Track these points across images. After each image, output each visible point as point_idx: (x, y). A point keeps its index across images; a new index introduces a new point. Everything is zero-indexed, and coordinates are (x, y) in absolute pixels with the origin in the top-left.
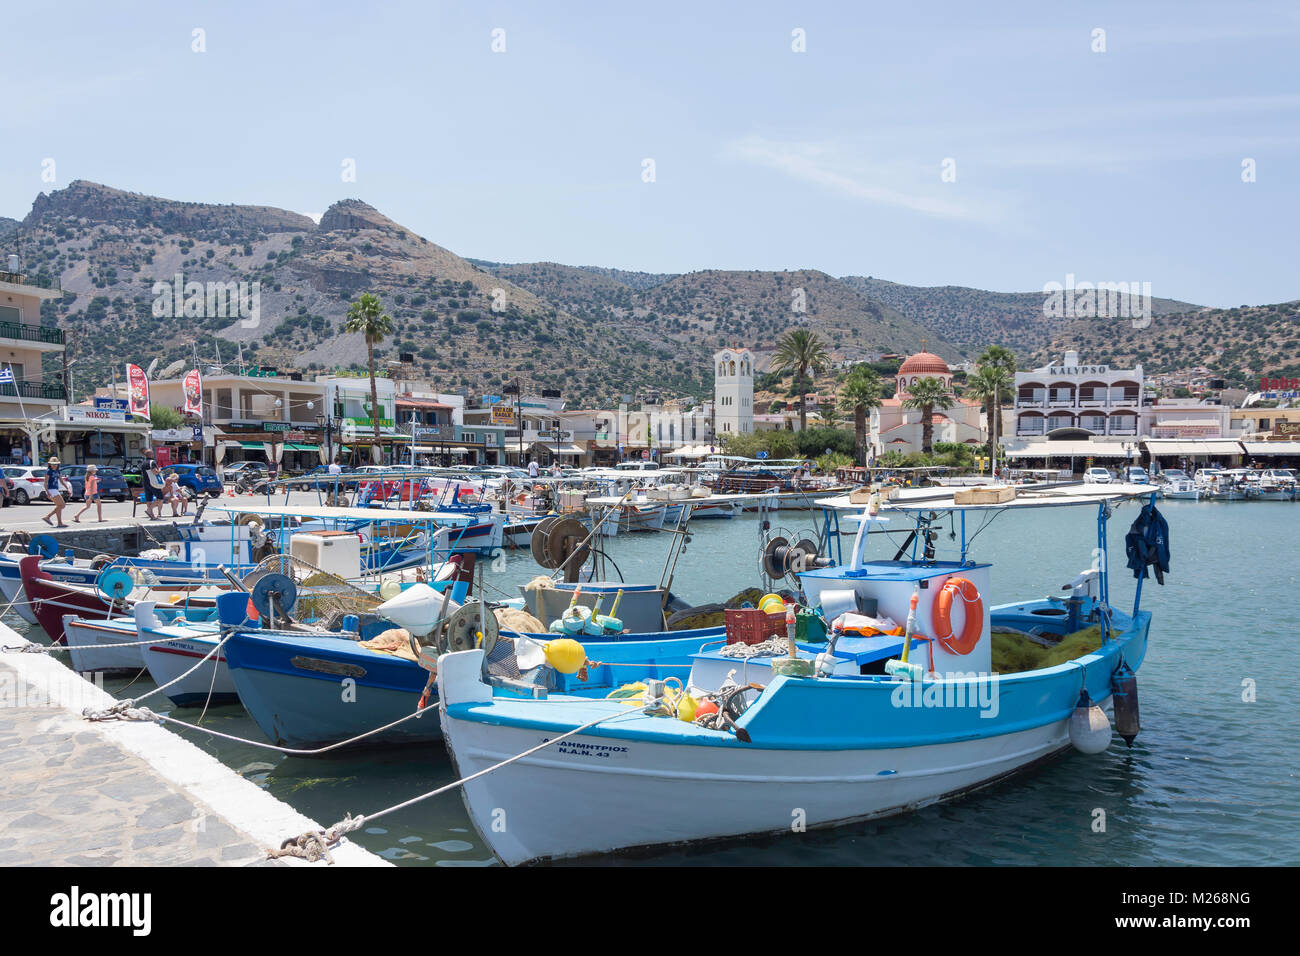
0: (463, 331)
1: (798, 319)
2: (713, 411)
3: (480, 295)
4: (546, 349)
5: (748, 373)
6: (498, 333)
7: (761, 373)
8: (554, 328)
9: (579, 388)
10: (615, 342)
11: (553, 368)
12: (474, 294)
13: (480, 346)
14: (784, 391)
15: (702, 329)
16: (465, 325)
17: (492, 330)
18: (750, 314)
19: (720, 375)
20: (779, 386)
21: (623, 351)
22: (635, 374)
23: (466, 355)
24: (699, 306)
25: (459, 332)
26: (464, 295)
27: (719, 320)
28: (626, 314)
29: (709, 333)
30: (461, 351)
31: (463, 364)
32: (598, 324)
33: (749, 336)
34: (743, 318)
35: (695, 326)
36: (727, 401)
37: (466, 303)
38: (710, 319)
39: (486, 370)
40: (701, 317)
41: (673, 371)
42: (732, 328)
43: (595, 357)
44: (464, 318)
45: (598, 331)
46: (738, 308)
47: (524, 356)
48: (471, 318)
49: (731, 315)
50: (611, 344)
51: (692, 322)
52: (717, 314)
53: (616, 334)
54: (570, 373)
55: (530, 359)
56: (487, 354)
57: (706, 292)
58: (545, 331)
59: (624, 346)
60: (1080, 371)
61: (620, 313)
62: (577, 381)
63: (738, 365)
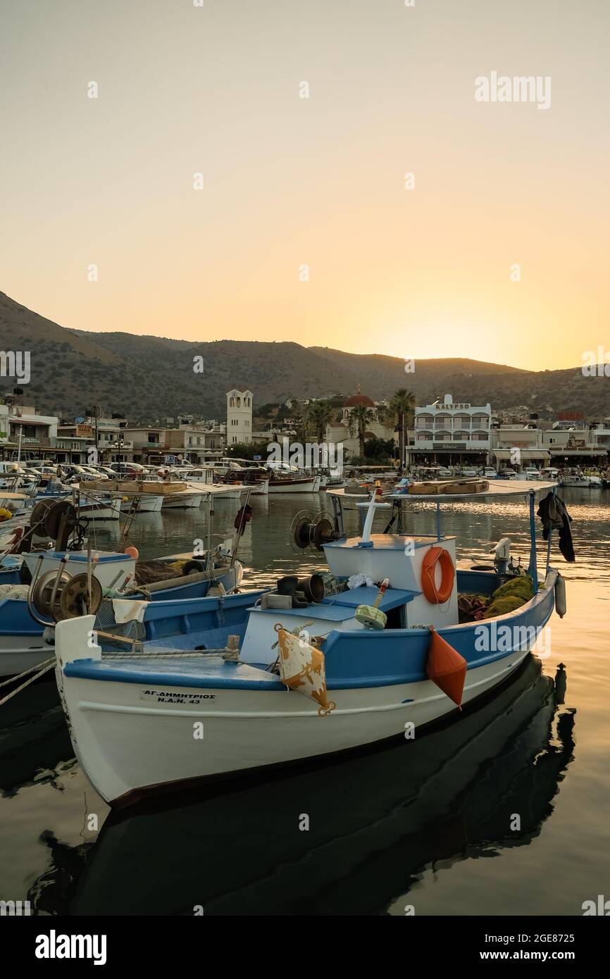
0: (63, 374)
1: (282, 372)
2: (226, 429)
3: (75, 352)
4: (118, 388)
5: (249, 406)
6: (86, 377)
7: (257, 405)
8: (124, 374)
9: (140, 413)
10: (164, 384)
11: (123, 400)
12: (70, 350)
13: (73, 384)
14: (272, 417)
15: (221, 377)
16: (64, 370)
17: (82, 374)
18: (252, 368)
19: (231, 406)
20: (270, 414)
21: (169, 390)
22: (177, 405)
23: (64, 390)
24: (219, 362)
25: (60, 375)
26: (63, 350)
27: (232, 371)
28: (172, 366)
29: (226, 379)
30: (60, 388)
31: (61, 396)
32: (153, 373)
33: (251, 382)
34: (247, 370)
35: (216, 375)
36: (235, 423)
37: (65, 356)
38: (226, 371)
39: (77, 400)
40: (221, 369)
41: (202, 403)
42: (240, 377)
43: (151, 393)
44: (63, 365)
45: (153, 376)
46: (244, 364)
47: (104, 391)
48: (68, 366)
49: (240, 368)
50: (162, 385)
51: (215, 372)
52: (231, 368)
53: (165, 379)
54: (134, 403)
55: (108, 394)
56: (78, 390)
57: (224, 353)
58: (118, 376)
59: (170, 386)
60: (454, 407)
61: (167, 365)
62: (139, 409)
63: (242, 400)
